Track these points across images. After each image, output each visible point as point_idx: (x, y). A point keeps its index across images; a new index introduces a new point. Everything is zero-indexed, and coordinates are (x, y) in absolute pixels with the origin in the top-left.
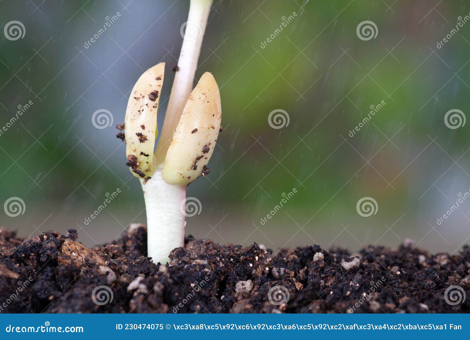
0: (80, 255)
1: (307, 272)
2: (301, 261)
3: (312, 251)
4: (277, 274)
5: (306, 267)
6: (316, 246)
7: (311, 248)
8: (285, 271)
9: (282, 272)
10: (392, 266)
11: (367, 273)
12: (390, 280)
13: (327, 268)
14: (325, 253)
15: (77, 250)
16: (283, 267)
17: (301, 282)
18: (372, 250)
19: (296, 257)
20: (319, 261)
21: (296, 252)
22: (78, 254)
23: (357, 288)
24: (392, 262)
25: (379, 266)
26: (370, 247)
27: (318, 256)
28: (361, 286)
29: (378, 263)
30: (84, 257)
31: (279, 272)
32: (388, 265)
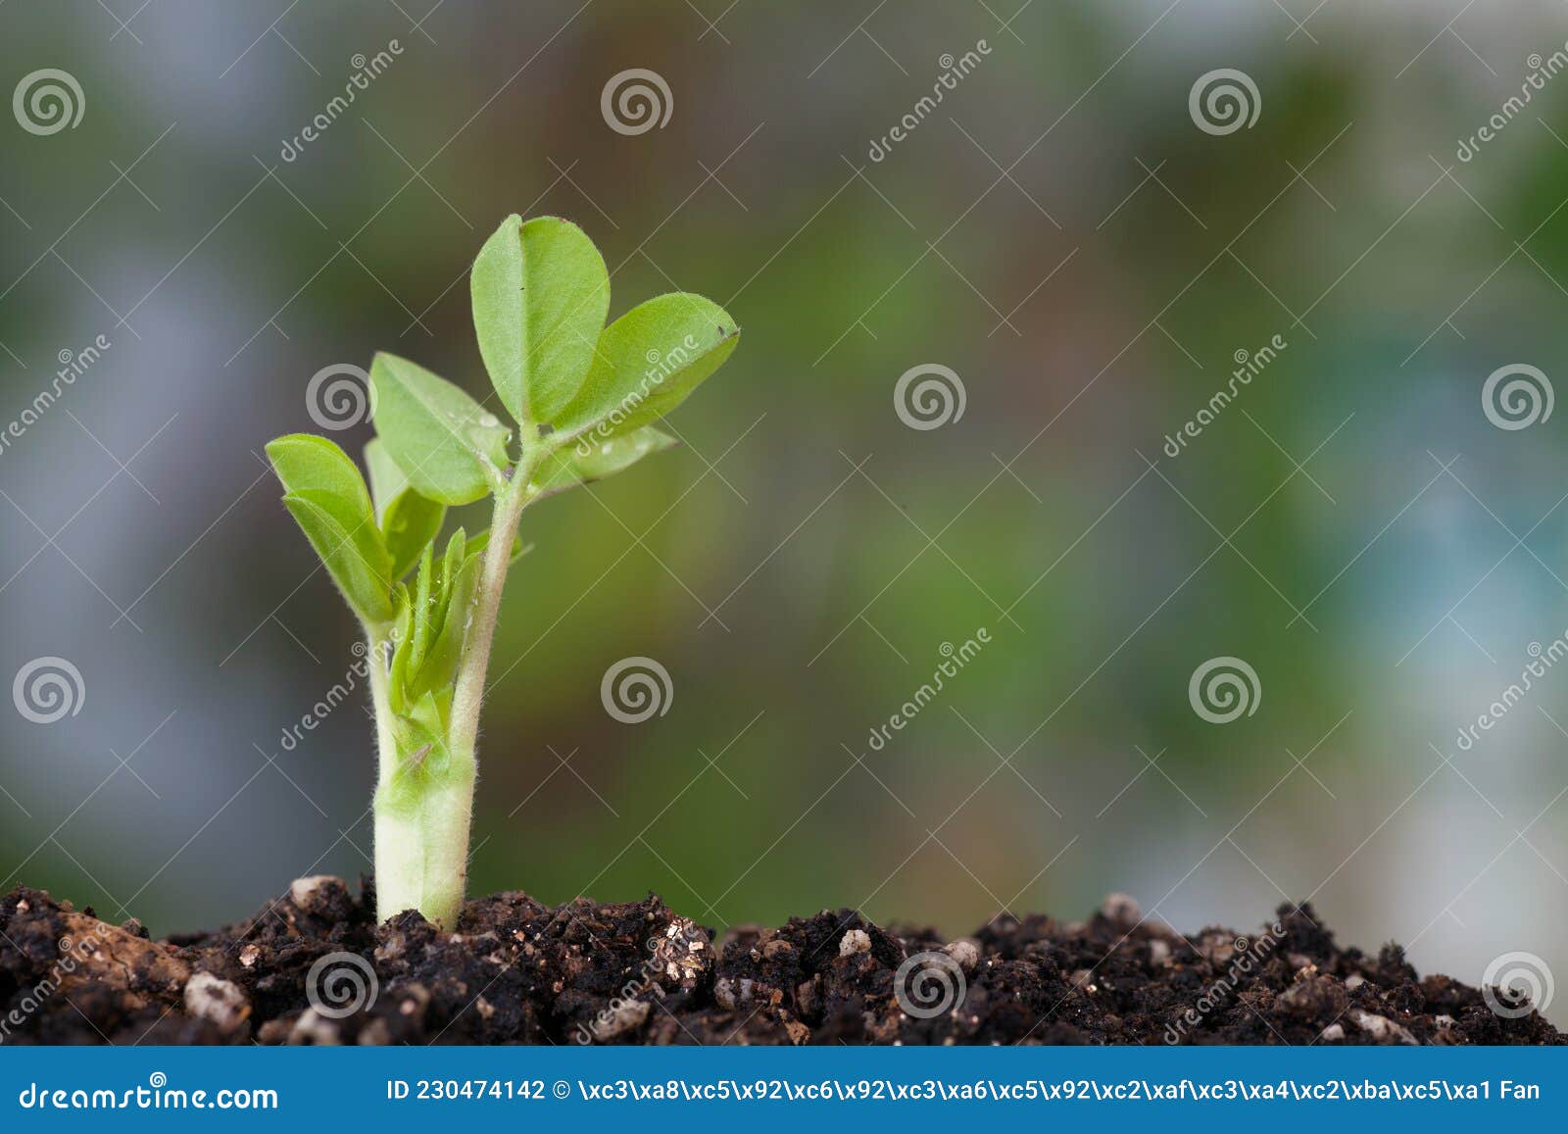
0: (119, 957)
1: (820, 991)
2: (802, 957)
3: (833, 927)
4: (730, 997)
5: (817, 976)
6: (846, 913)
7: (831, 920)
8: (754, 990)
9: (746, 993)
10: (1073, 969)
11: (1001, 985)
12: (1071, 1007)
13: (883, 975)
14: (874, 934)
15: (108, 944)
16: (749, 978)
17: (803, 1019)
18: (1009, 927)
19: (787, 945)
20: (856, 954)
21: (787, 933)
22: (112, 955)
23: (972, 1030)
24: (1072, 958)
25: (1035, 967)
26: (1005, 918)
27: (853, 940)
28: (984, 1022)
29: (1033, 961)
30: (129, 963)
31: (737, 992)
32: (1061, 967)
